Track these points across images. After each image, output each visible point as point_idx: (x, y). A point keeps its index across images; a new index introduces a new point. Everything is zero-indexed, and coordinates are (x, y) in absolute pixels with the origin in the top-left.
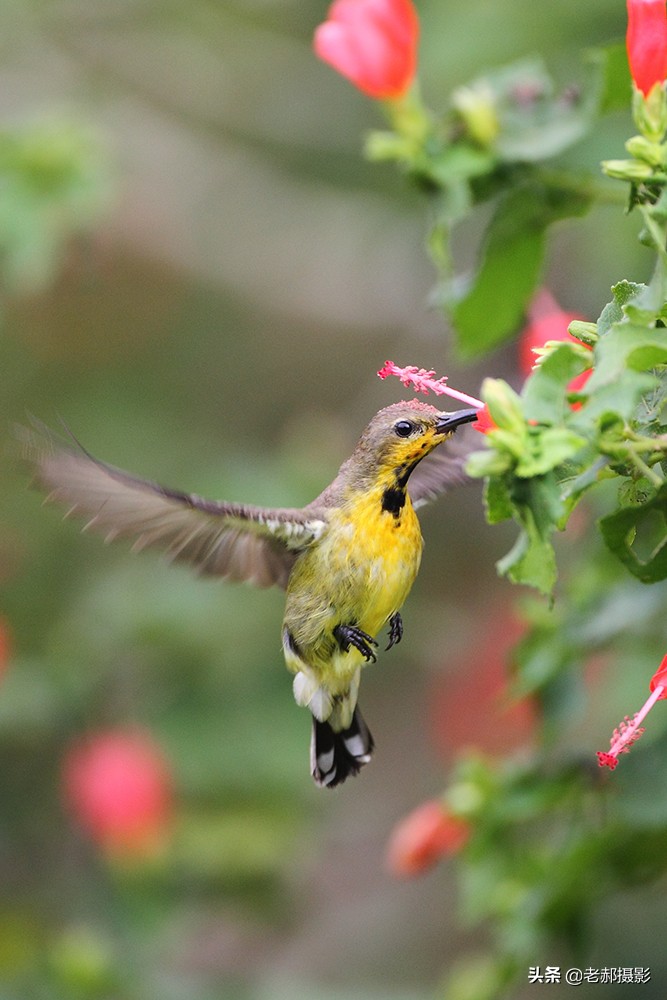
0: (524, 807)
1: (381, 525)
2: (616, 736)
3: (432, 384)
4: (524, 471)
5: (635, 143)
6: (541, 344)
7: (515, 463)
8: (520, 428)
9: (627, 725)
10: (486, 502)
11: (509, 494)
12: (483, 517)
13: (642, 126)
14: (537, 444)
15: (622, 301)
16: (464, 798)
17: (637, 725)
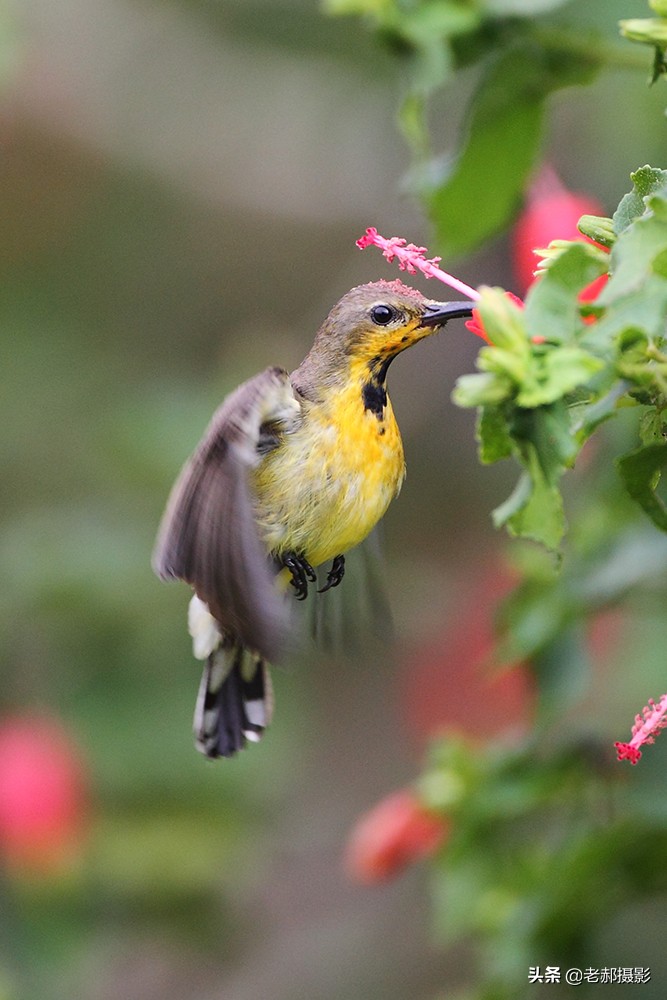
1: (366, 429)
2: (638, 723)
3: (422, 264)
4: (527, 400)
6: (544, 244)
7: (516, 389)
8: (522, 347)
9: (651, 710)
10: (479, 438)
11: (507, 428)
12: (475, 455)
14: (542, 366)
15: (643, 192)
16: (440, 788)
17: (663, 710)
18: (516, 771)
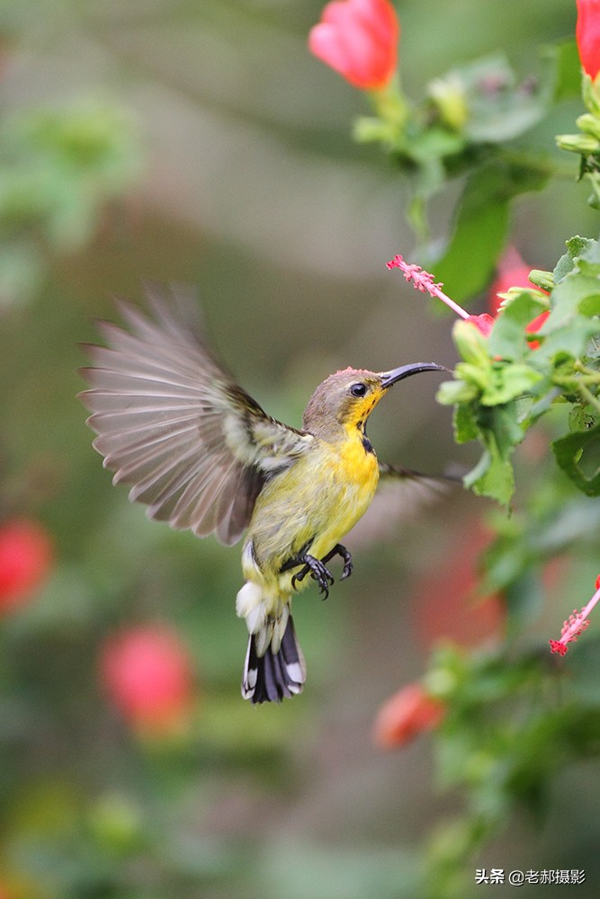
0: (491, 689)
2: (566, 627)
3: (430, 286)
4: (488, 401)
5: (585, 120)
6: (505, 290)
7: (481, 393)
8: (485, 363)
9: (575, 617)
10: (455, 425)
11: (474, 419)
12: (452, 437)
13: (590, 105)
14: (500, 377)
15: (574, 254)
16: (440, 682)
17: (584, 617)
18: (494, 669)
